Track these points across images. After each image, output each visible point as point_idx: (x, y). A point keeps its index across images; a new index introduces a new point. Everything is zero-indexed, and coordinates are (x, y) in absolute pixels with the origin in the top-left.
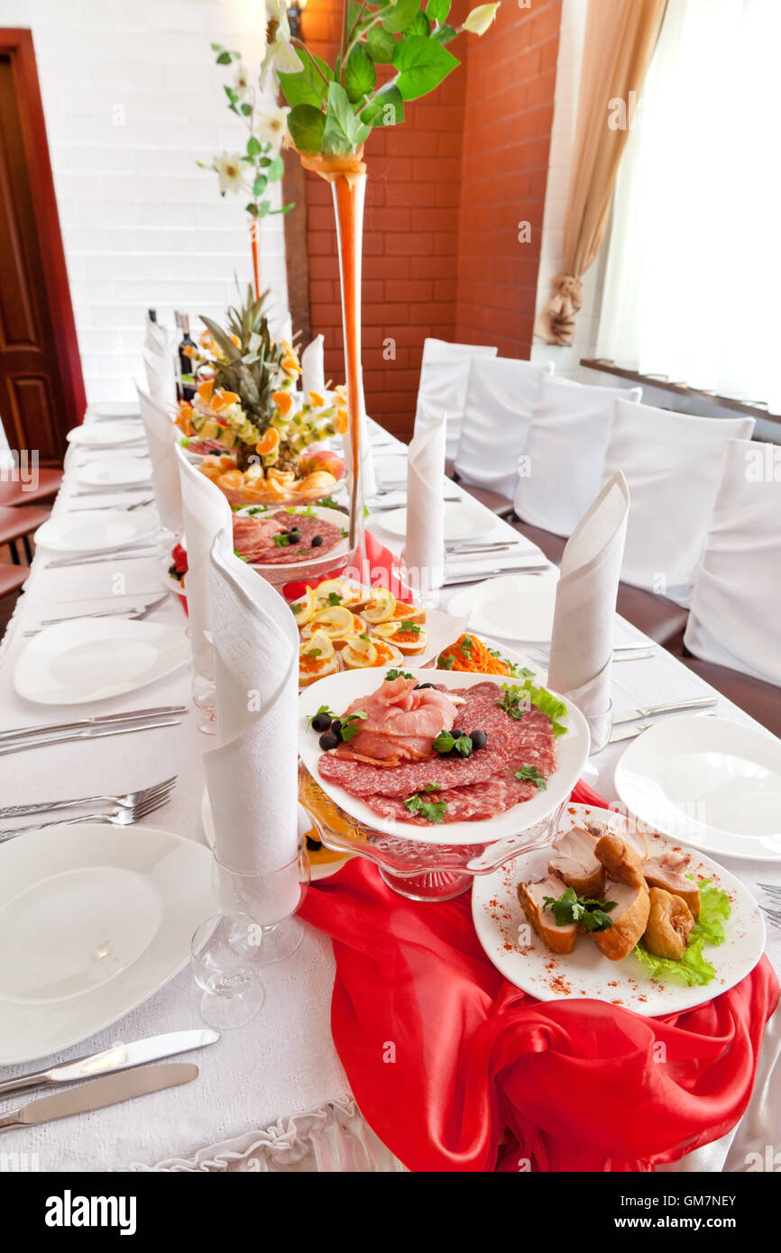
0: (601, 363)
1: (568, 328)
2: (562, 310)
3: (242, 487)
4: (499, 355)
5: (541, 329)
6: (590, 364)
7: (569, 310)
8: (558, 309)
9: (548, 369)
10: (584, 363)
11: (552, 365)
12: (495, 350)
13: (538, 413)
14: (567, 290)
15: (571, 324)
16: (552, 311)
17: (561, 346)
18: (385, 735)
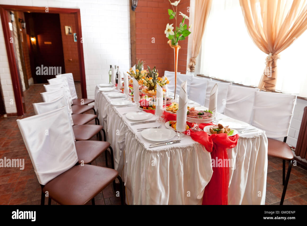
0: (201, 75)
1: (194, 69)
2: (192, 65)
3: (152, 93)
4: (181, 73)
5: (188, 69)
6: (199, 76)
7: (194, 65)
8: (191, 65)
9: (192, 76)
10: (198, 75)
11: (193, 75)
12: (180, 73)
13: (192, 84)
14: (193, 61)
15: (194, 68)
16: (190, 65)
17: (192, 72)
18: (192, 113)
